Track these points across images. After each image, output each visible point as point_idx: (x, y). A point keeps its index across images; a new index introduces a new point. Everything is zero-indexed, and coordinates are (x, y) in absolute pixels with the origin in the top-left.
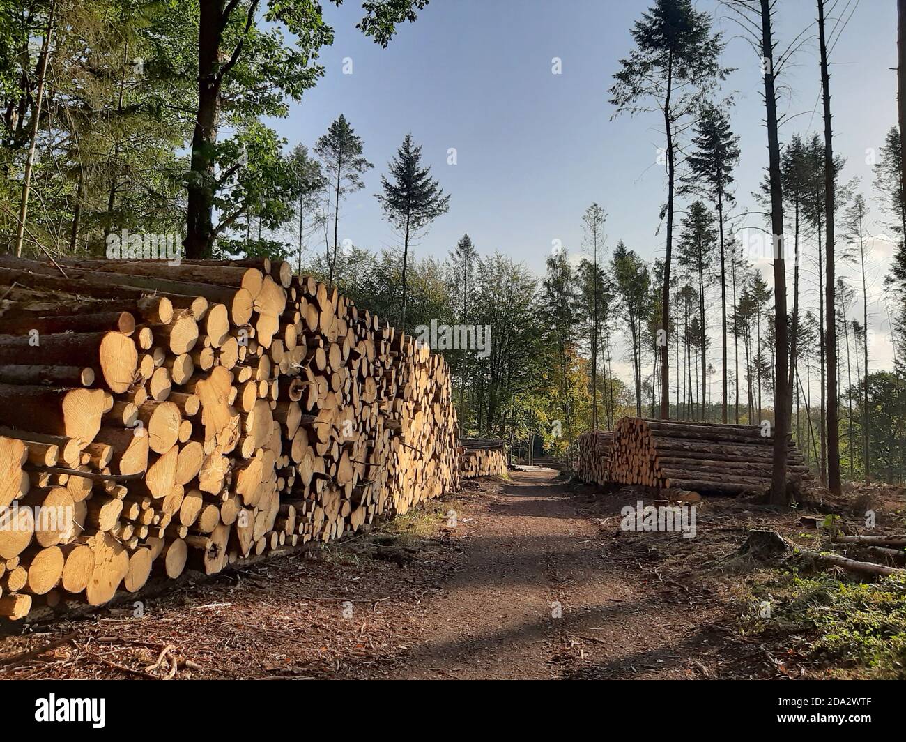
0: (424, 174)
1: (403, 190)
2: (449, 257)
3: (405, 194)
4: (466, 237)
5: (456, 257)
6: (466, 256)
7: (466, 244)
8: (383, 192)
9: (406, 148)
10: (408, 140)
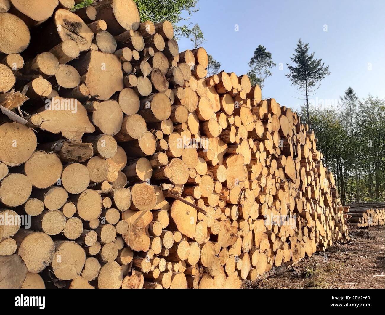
0: (312, 57)
1: (301, 68)
2: (340, 100)
3: (302, 70)
4: (350, 89)
5: (345, 100)
6: (351, 99)
7: (350, 92)
8: (289, 72)
9: (300, 47)
10: (300, 42)
